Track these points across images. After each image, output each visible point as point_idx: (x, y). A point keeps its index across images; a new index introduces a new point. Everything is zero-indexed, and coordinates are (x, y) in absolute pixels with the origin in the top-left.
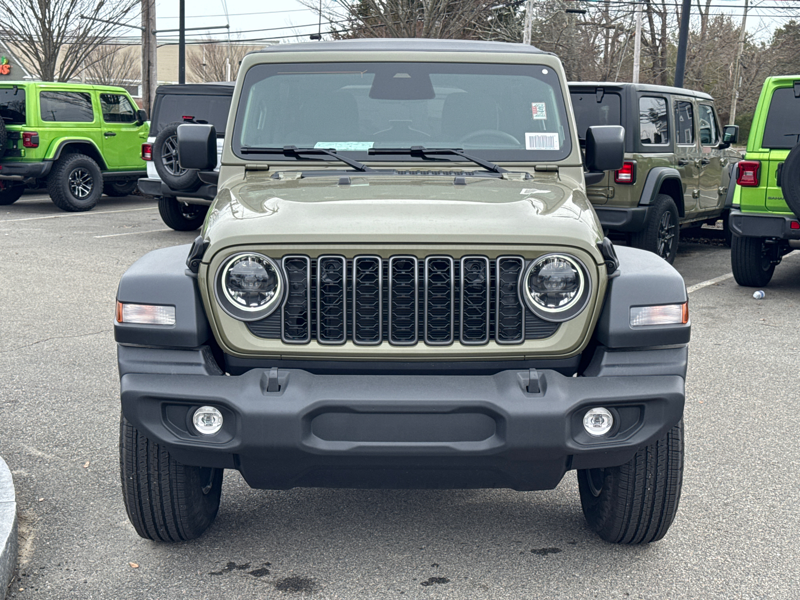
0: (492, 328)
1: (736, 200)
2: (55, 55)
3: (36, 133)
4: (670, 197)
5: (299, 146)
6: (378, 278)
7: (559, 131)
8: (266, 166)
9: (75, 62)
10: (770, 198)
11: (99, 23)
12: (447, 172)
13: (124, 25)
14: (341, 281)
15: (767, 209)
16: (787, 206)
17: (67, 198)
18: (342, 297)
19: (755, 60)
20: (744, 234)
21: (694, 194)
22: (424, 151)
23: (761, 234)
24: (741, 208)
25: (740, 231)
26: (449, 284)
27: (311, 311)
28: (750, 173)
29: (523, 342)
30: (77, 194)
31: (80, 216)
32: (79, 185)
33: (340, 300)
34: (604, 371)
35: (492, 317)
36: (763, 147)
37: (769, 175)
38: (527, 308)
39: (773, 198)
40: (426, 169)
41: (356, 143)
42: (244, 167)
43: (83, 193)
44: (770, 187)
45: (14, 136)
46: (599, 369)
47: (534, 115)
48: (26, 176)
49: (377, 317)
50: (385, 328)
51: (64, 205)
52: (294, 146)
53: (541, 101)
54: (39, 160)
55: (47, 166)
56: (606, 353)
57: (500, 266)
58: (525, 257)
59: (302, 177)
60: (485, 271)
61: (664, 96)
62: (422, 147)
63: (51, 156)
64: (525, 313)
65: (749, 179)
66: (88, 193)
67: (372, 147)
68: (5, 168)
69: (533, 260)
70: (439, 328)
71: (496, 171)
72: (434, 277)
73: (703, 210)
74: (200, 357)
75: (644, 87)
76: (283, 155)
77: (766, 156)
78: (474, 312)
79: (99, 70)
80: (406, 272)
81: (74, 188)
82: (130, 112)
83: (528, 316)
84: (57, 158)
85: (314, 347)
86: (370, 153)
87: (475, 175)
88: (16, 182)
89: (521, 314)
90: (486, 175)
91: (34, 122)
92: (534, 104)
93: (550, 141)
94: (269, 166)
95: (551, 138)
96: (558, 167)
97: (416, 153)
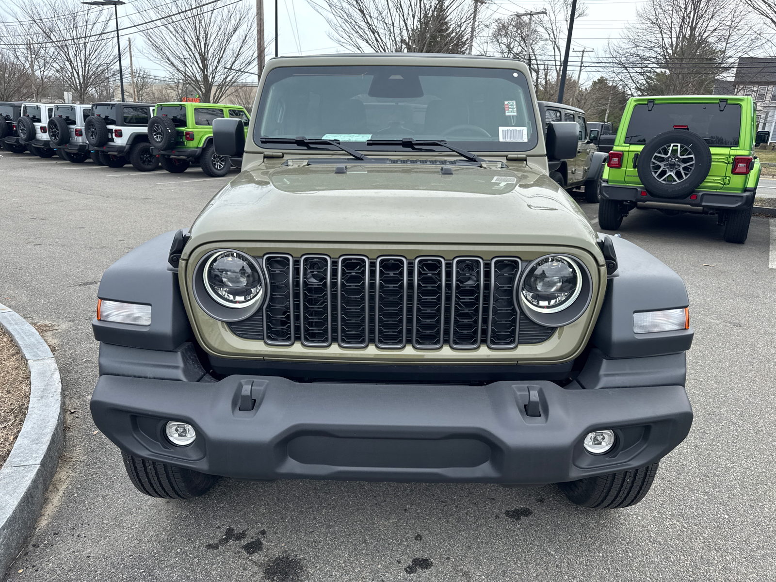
0: (484, 332)
1: (605, 176)
2: (210, 89)
3: (192, 132)
4: (560, 173)
5: (309, 137)
6: (365, 279)
7: (527, 126)
8: (281, 154)
9: (221, 93)
10: (628, 176)
11: (234, 71)
12: (432, 161)
13: (247, 72)
14: (326, 282)
15: (626, 182)
16: (640, 181)
17: (211, 170)
18: (327, 299)
19: (583, 97)
20: (610, 198)
21: (572, 171)
22: (413, 142)
23: (620, 198)
24: (609, 181)
25: (608, 196)
26: (440, 287)
27: (294, 312)
28: (616, 160)
29: (516, 347)
30: (216, 167)
31: (218, 180)
32: (217, 162)
33: (323, 302)
34: (604, 381)
35: (485, 321)
36: (625, 143)
37: (628, 160)
38: (522, 312)
39: (630, 176)
40: (415, 158)
41: (357, 135)
42: (262, 155)
43: (220, 166)
44: (629, 170)
45: (180, 133)
46: (597, 379)
47: (507, 112)
48: (188, 156)
49: (363, 320)
50: (372, 331)
51: (209, 173)
52: (304, 137)
53: (512, 100)
54: (194, 147)
55: (199, 151)
56: (605, 361)
57: (495, 268)
58: (523, 259)
59: (308, 165)
60: (478, 273)
61: (560, 110)
62: (411, 138)
63: (201, 146)
64: (520, 317)
65: (615, 163)
66: (223, 166)
67: (370, 139)
68: (176, 152)
69: (530, 261)
70: (428, 332)
71: (475, 161)
72: (423, 279)
73: (576, 181)
74: (178, 359)
75: (548, 104)
76: (296, 145)
77: (627, 149)
78: (467, 316)
79: (243, 101)
80: (394, 274)
81: (215, 164)
82: (246, 120)
83: (522, 320)
84: (205, 146)
85: (297, 349)
86: (368, 144)
87: (457, 164)
88: (184, 160)
89: (515, 319)
90: (466, 163)
91: (191, 126)
92: (506, 103)
93: (519, 134)
94: (283, 154)
95: (521, 131)
96: (527, 157)
97: (407, 144)
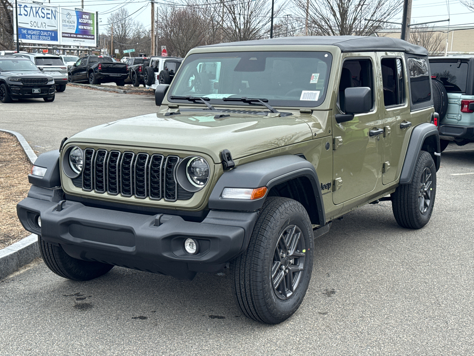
0: (163, 192)
6: (117, 162)
7: (321, 90)
8: (176, 105)
14: (103, 162)
18: (103, 170)
26: (144, 168)
27: (93, 176)
29: (176, 201)
35: (163, 186)
38: (178, 184)
42: (168, 106)
47: (311, 81)
50: (120, 187)
53: (317, 73)
57: (168, 160)
58: (180, 157)
60: (161, 162)
62: (246, 97)
70: (141, 190)
71: (273, 112)
74: (53, 193)
78: (156, 183)
83: (178, 187)
86: (224, 100)
89: (175, 186)
92: (313, 75)
93: (314, 96)
94: (178, 106)
95: (316, 94)
96: (312, 111)
97: (244, 101)
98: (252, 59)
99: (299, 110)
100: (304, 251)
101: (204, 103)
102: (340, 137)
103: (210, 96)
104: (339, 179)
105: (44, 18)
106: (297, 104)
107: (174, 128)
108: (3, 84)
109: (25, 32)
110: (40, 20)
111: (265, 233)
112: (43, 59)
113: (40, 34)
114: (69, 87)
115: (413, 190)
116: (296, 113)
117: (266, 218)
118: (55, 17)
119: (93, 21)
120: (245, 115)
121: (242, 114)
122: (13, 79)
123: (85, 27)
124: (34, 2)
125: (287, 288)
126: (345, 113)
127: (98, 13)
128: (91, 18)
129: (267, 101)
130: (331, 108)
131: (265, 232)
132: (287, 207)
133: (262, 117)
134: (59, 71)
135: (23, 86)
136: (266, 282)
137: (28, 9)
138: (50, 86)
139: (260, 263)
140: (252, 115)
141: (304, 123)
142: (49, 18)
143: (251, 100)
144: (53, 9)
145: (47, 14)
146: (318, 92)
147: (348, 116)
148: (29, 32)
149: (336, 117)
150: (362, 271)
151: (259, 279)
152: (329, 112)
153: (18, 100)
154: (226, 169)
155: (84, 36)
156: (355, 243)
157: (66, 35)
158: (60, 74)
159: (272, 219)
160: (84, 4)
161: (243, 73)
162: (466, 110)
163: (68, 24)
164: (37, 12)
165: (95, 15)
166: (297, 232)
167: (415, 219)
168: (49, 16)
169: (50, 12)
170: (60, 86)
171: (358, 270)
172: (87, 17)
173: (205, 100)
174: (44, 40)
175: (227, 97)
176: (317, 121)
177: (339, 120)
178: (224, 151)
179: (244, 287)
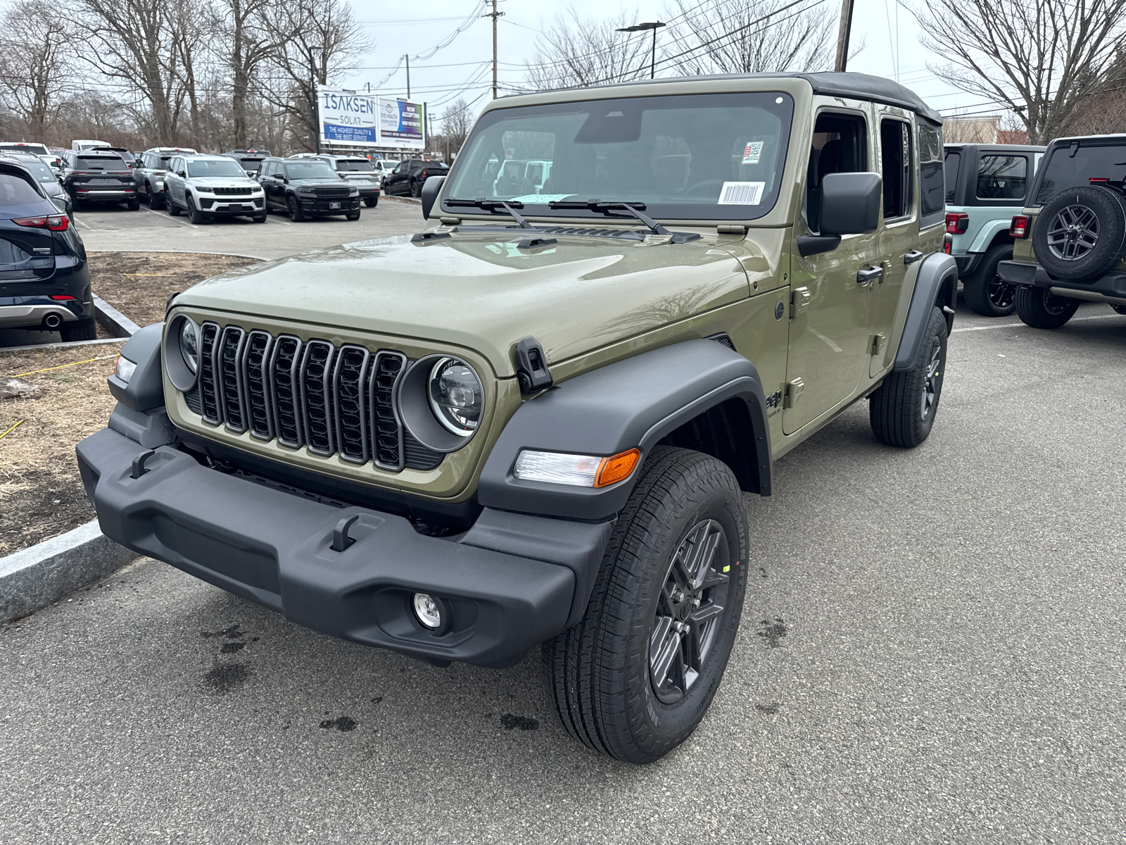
0: (370, 444)
6: (263, 360)
7: (767, 180)
8: (456, 219)
26: (323, 379)
29: (400, 471)
34: (470, 535)
38: (405, 426)
42: (440, 221)
47: (745, 158)
49: (265, 408)
53: (758, 140)
56: (485, 509)
57: (380, 363)
58: (408, 356)
60: (362, 367)
64: (403, 432)
69: (415, 360)
72: (311, 367)
74: (148, 422)
80: (289, 357)
83: (408, 436)
85: (220, 431)
86: (552, 207)
89: (398, 433)
92: (749, 145)
93: (751, 193)
94: (461, 219)
95: (755, 189)
96: (747, 228)
97: (593, 207)
98: (612, 114)
99: (716, 226)
100: (727, 569)
101: (509, 214)
102: (805, 288)
103: (524, 200)
104: (797, 382)
105: (357, 111)
106: (712, 213)
107: (409, 274)
108: (291, 197)
109: (334, 130)
110: (352, 115)
111: (634, 565)
112: (348, 164)
113: (353, 133)
114: (383, 201)
115: (915, 381)
116: (709, 235)
117: (636, 520)
118: (371, 110)
119: (421, 116)
120: (593, 239)
121: (587, 238)
122: (305, 189)
123: (410, 124)
124: (344, 90)
125: (685, 663)
126: (819, 234)
127: (428, 105)
128: (418, 111)
129: (643, 209)
130: (791, 222)
131: (633, 560)
132: (692, 484)
133: (631, 245)
134: (368, 179)
135: (318, 200)
136: (634, 693)
137: (337, 100)
138: (353, 198)
139: (619, 646)
140: (610, 240)
141: (729, 258)
142: (364, 112)
143: (608, 205)
144: (369, 100)
145: (362, 106)
146: (762, 184)
147: (829, 240)
148: (339, 130)
149: (800, 242)
150: (831, 562)
151: (616, 687)
152: (786, 232)
153: (311, 218)
154: (529, 393)
155: (410, 135)
156: (803, 481)
157: (387, 134)
158: (369, 183)
159: (652, 523)
160: (411, 90)
161: (594, 145)
162: (953, 230)
163: (388, 119)
164: (348, 104)
165: (423, 107)
166: (713, 531)
167: (912, 433)
168: (364, 109)
169: (365, 103)
170: (371, 199)
171: (823, 560)
172: (413, 110)
173: (512, 207)
174: (359, 140)
175: (558, 201)
176: (759, 252)
177: (807, 250)
178: (522, 342)
179: (576, 701)
